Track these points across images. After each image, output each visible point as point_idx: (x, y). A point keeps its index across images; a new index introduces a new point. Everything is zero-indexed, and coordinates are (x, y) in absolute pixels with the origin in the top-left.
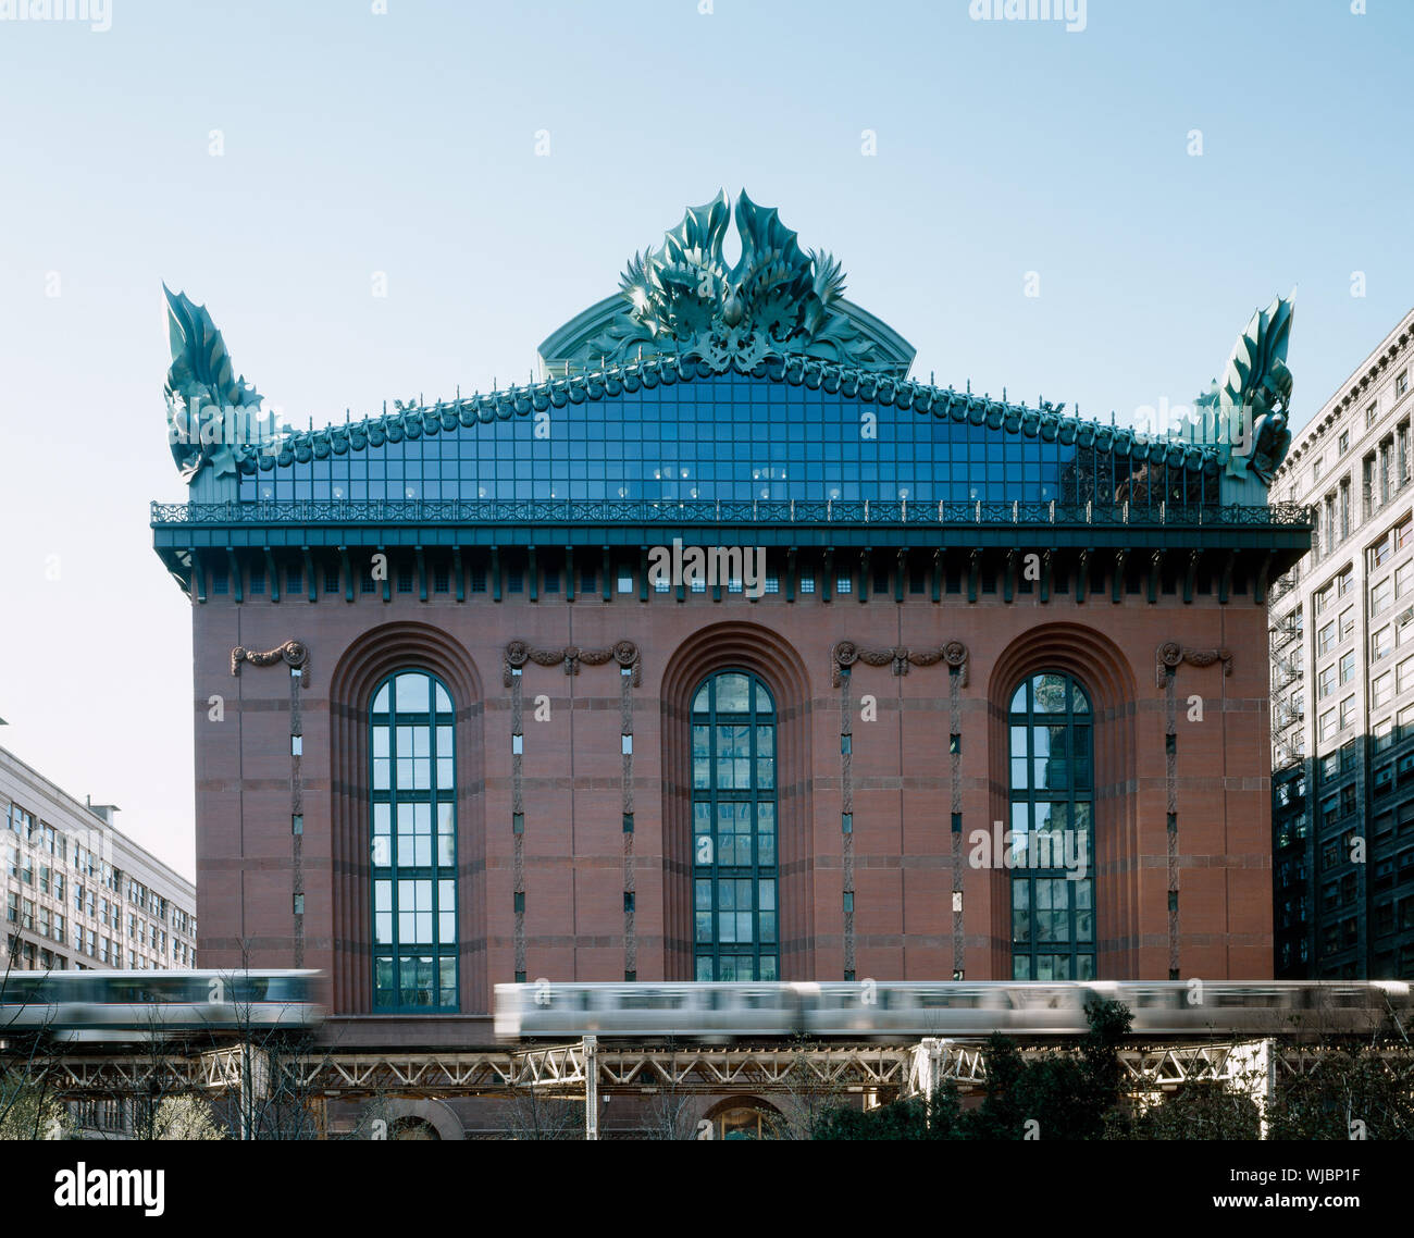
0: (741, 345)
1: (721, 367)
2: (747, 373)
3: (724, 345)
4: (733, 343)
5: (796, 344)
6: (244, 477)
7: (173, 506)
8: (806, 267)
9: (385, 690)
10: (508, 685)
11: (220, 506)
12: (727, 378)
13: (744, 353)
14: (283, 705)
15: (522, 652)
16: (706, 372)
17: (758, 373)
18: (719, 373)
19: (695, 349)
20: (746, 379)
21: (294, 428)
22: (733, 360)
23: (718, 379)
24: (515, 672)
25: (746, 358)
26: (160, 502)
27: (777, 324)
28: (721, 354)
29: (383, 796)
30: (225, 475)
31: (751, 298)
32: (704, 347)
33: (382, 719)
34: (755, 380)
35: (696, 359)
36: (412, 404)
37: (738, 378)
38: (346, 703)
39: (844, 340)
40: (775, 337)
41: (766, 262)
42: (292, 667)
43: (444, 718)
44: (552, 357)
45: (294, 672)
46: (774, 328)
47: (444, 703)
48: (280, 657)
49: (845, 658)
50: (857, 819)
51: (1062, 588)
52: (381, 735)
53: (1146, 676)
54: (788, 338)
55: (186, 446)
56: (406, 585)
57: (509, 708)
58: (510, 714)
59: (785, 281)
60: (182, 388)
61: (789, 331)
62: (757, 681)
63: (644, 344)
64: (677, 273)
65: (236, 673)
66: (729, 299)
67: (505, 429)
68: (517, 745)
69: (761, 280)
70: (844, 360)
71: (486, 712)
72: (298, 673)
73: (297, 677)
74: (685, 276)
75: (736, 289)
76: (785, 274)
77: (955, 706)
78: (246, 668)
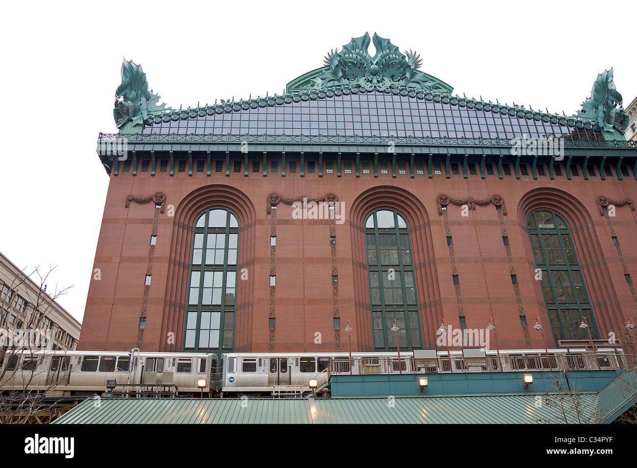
0: (378, 81)
1: (370, 89)
2: (382, 92)
3: (371, 82)
4: (375, 81)
5: (402, 83)
6: (146, 126)
7: (110, 135)
8: (404, 57)
9: (203, 217)
10: (269, 213)
11: (133, 135)
12: (373, 93)
13: (380, 85)
14: (149, 221)
15: (277, 198)
16: (363, 91)
17: (387, 91)
18: (370, 92)
19: (358, 83)
20: (381, 94)
21: (173, 108)
22: (375, 87)
23: (369, 93)
24: (272, 208)
25: (382, 86)
26: (103, 133)
27: (394, 76)
28: (370, 85)
29: (197, 268)
30: (138, 125)
31: (381, 66)
32: (362, 82)
33: (200, 230)
34: (385, 94)
35: (359, 86)
36: (228, 101)
37: (377, 93)
38: (182, 221)
39: (424, 82)
40: (393, 80)
41: (387, 55)
42: (157, 204)
43: (234, 231)
44: (293, 88)
45: (157, 207)
46: (392, 77)
47: (234, 223)
48: (151, 199)
49: (444, 202)
50: (460, 278)
51: (542, 173)
52: (199, 238)
53: (593, 210)
54: (399, 81)
55: (121, 114)
56: (219, 169)
57: (269, 224)
58: (269, 227)
59: (396, 61)
60: (124, 93)
61: (399, 78)
62: (398, 214)
63: (335, 81)
64: (349, 58)
65: (127, 207)
66: (373, 66)
67: (271, 110)
68: (273, 242)
69: (385, 60)
70: (424, 88)
71: (257, 226)
72: (160, 207)
73: (158, 208)
74: (352, 58)
75: (375, 62)
76: (396, 59)
77: (502, 223)
78: (133, 204)
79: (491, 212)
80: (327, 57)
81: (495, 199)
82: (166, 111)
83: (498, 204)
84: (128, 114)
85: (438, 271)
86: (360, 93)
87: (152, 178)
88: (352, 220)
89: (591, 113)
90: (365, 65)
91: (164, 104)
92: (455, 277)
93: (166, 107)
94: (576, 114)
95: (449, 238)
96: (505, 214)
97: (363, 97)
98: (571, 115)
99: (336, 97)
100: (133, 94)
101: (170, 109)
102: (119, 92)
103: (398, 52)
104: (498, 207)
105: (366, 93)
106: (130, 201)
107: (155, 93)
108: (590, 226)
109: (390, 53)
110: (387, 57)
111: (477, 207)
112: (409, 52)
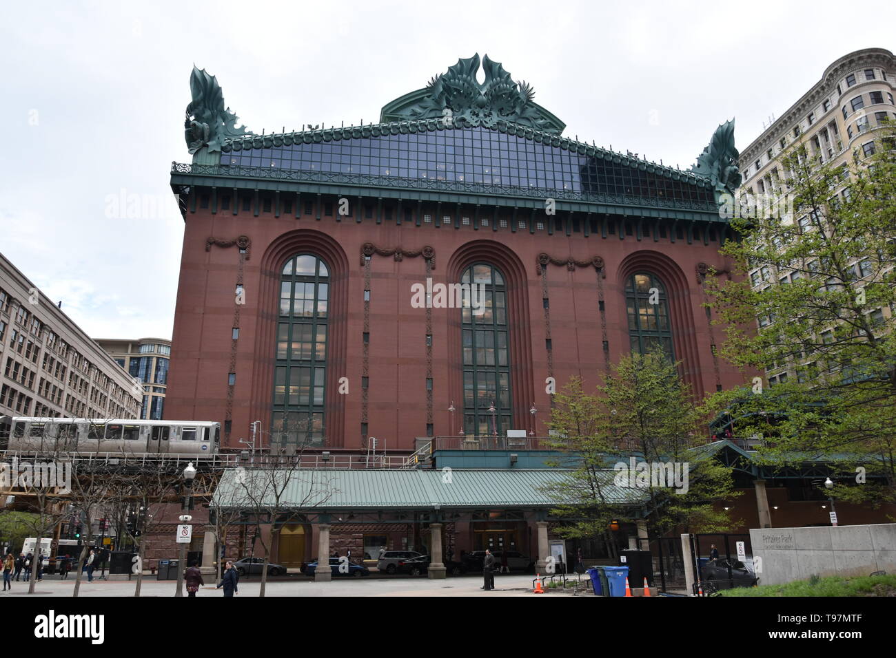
0: (485, 116)
1: (476, 125)
2: (488, 128)
3: (477, 115)
4: (481, 115)
5: (511, 118)
6: (224, 153)
7: (185, 165)
8: (515, 87)
9: (291, 263)
10: (362, 264)
11: (210, 167)
12: (478, 129)
13: (487, 119)
14: (234, 268)
15: (371, 248)
16: (468, 126)
17: (494, 128)
18: (475, 127)
19: (463, 116)
20: (488, 130)
21: (254, 133)
22: (481, 122)
23: (474, 129)
24: (366, 258)
25: (488, 122)
26: (177, 162)
27: (502, 109)
28: (476, 119)
29: (285, 319)
30: (214, 152)
31: (490, 97)
32: (467, 115)
33: (287, 278)
34: (491, 131)
35: (463, 120)
36: (317, 127)
37: (483, 129)
38: (269, 268)
39: (534, 118)
40: (501, 114)
41: (497, 84)
42: (241, 249)
43: (324, 280)
44: (389, 112)
45: (242, 251)
46: (501, 110)
47: (324, 272)
48: (234, 243)
49: (544, 262)
50: (553, 342)
51: (646, 234)
52: (286, 286)
53: (691, 277)
54: (508, 115)
55: (194, 137)
56: (308, 212)
57: (363, 276)
58: (363, 280)
59: (506, 91)
60: (197, 111)
61: (508, 112)
62: (496, 269)
63: (437, 112)
64: (455, 84)
65: (207, 250)
66: (480, 96)
67: (366, 142)
68: (367, 296)
69: (495, 90)
70: (535, 127)
71: (350, 278)
72: (244, 252)
73: (242, 254)
74: (458, 85)
75: (483, 92)
76: (506, 89)
77: (600, 287)
78: (213, 248)
79: (590, 274)
80: (431, 82)
81: (596, 261)
82: (246, 136)
83: (597, 265)
84: (202, 137)
85: (532, 334)
86: (465, 128)
87: (235, 218)
88: (448, 275)
89: (705, 169)
90: (472, 95)
91: (243, 128)
92: (548, 341)
93: (246, 131)
94: (691, 168)
95: (546, 301)
96: (604, 278)
97: (468, 134)
98: (685, 170)
99: (438, 132)
100: (208, 113)
101: (250, 133)
102: (191, 109)
103: (509, 80)
104: (598, 269)
105: (470, 129)
106: (211, 244)
107: (232, 113)
108: (686, 293)
109: (501, 82)
110: (497, 86)
111: (577, 269)
112: (522, 83)
